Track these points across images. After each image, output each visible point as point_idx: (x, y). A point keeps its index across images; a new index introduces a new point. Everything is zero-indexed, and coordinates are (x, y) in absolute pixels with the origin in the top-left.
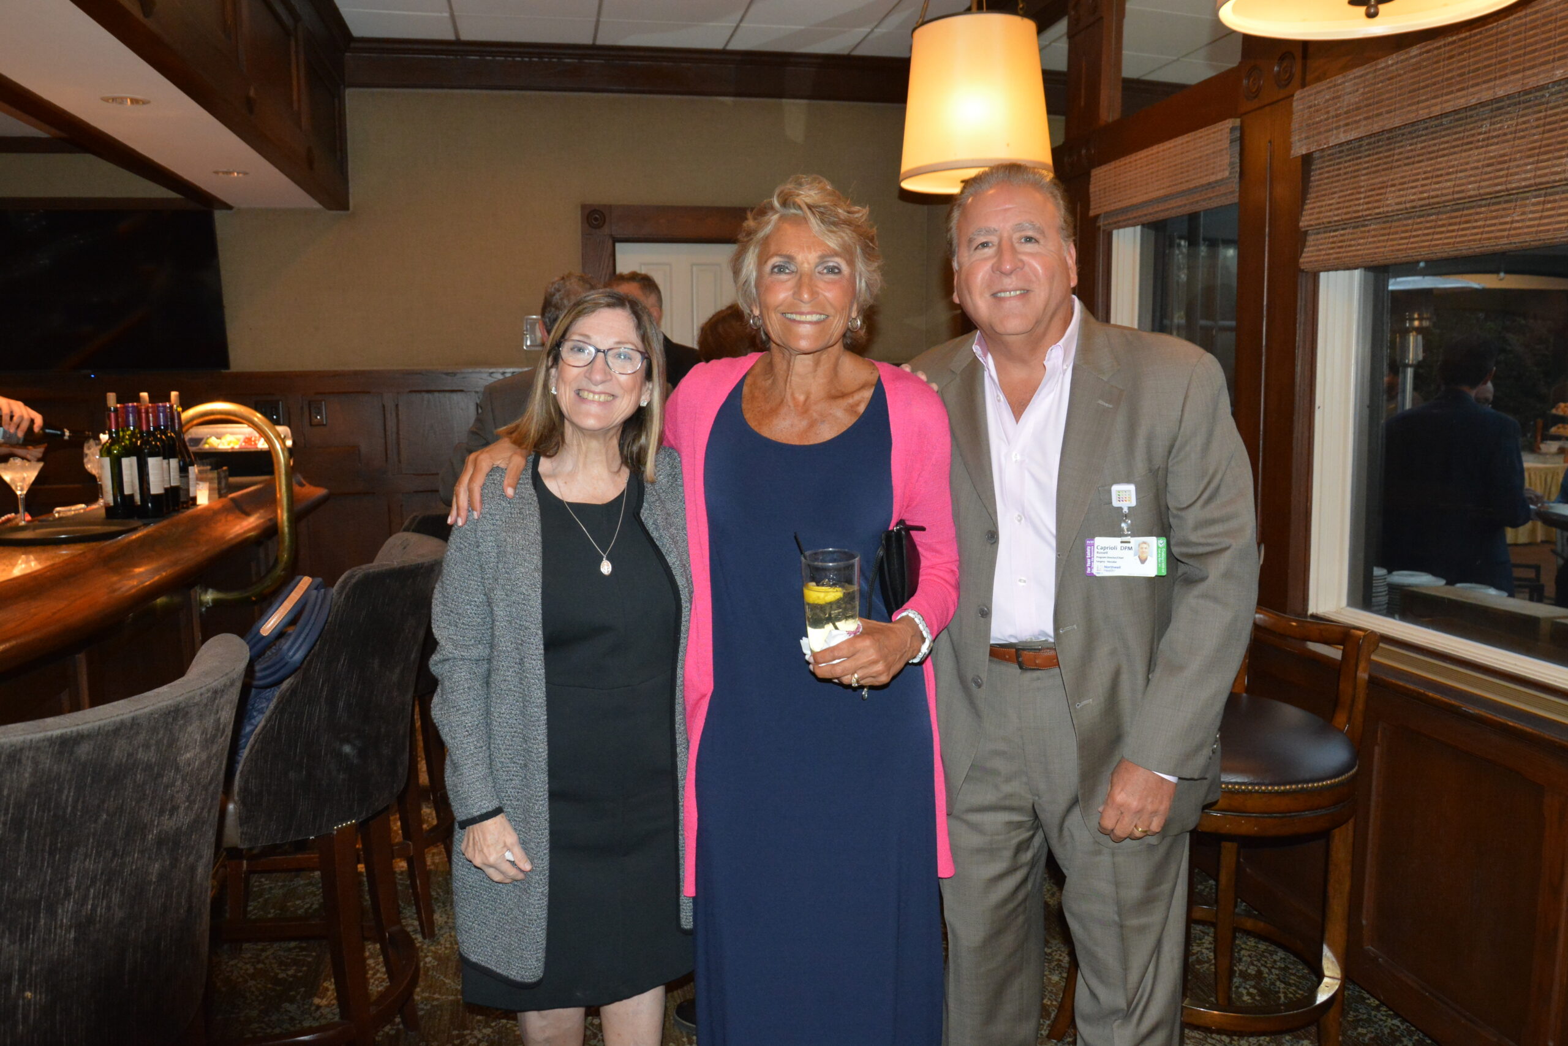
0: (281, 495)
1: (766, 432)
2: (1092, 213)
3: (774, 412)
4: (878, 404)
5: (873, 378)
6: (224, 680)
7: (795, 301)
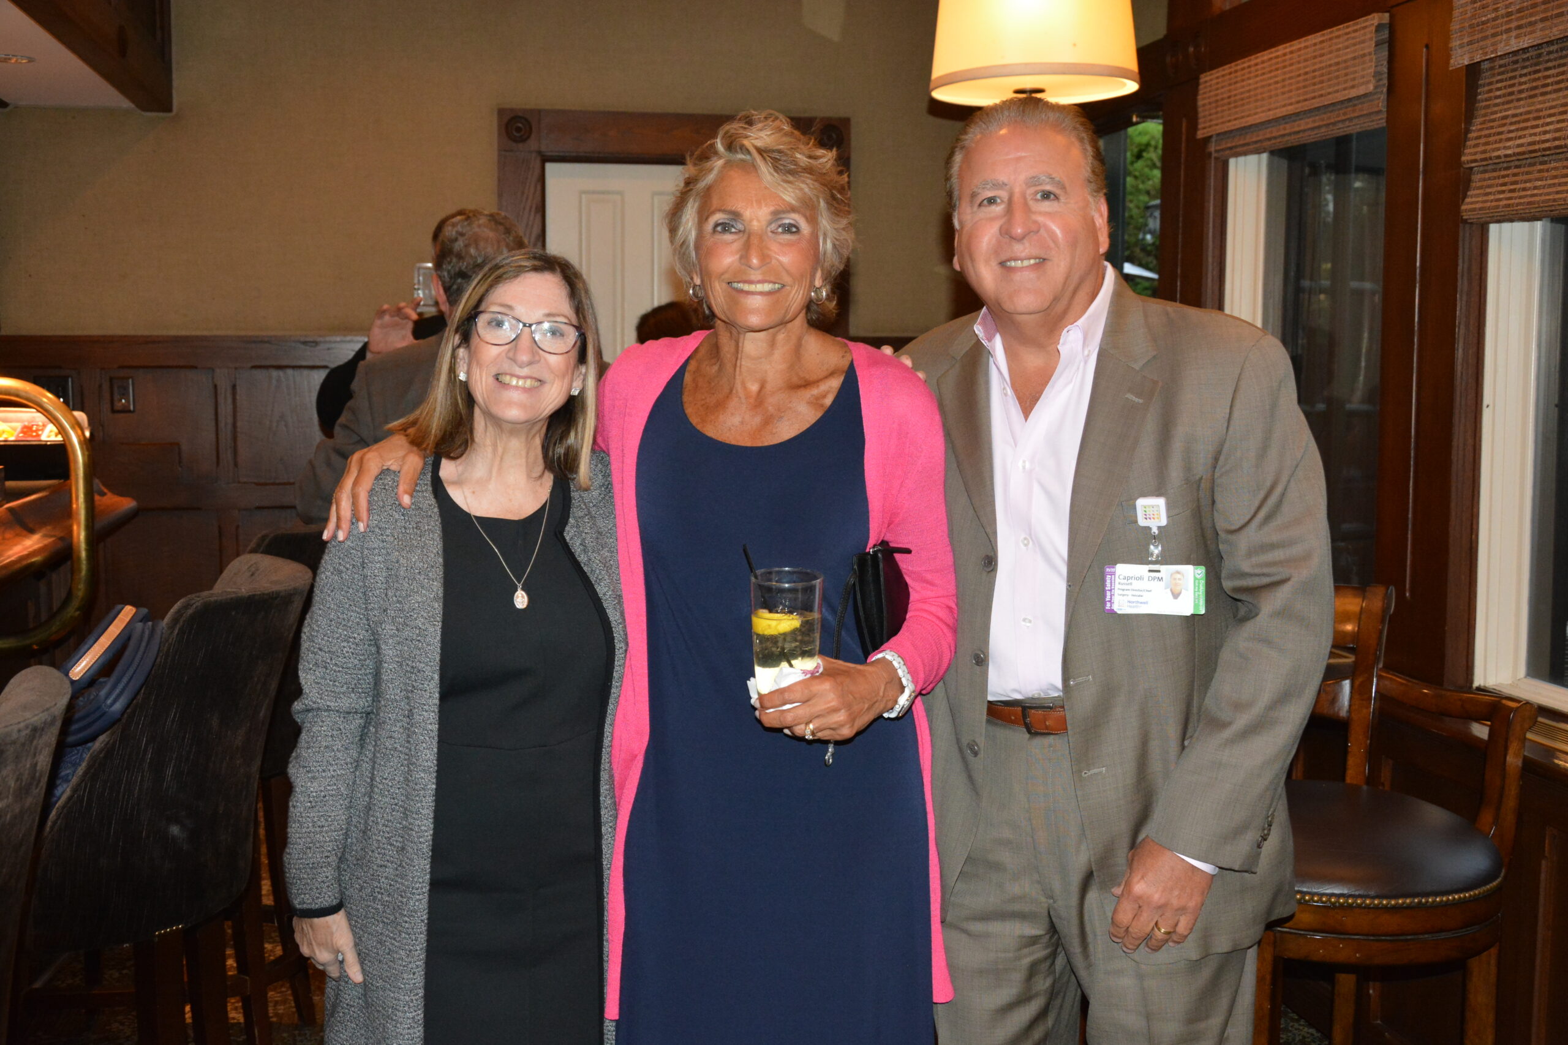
0: (77, 505)
1: (711, 431)
2: (1200, 134)
3: (720, 405)
4: (849, 395)
5: (845, 363)
6: (44, 717)
7: (743, 267)
